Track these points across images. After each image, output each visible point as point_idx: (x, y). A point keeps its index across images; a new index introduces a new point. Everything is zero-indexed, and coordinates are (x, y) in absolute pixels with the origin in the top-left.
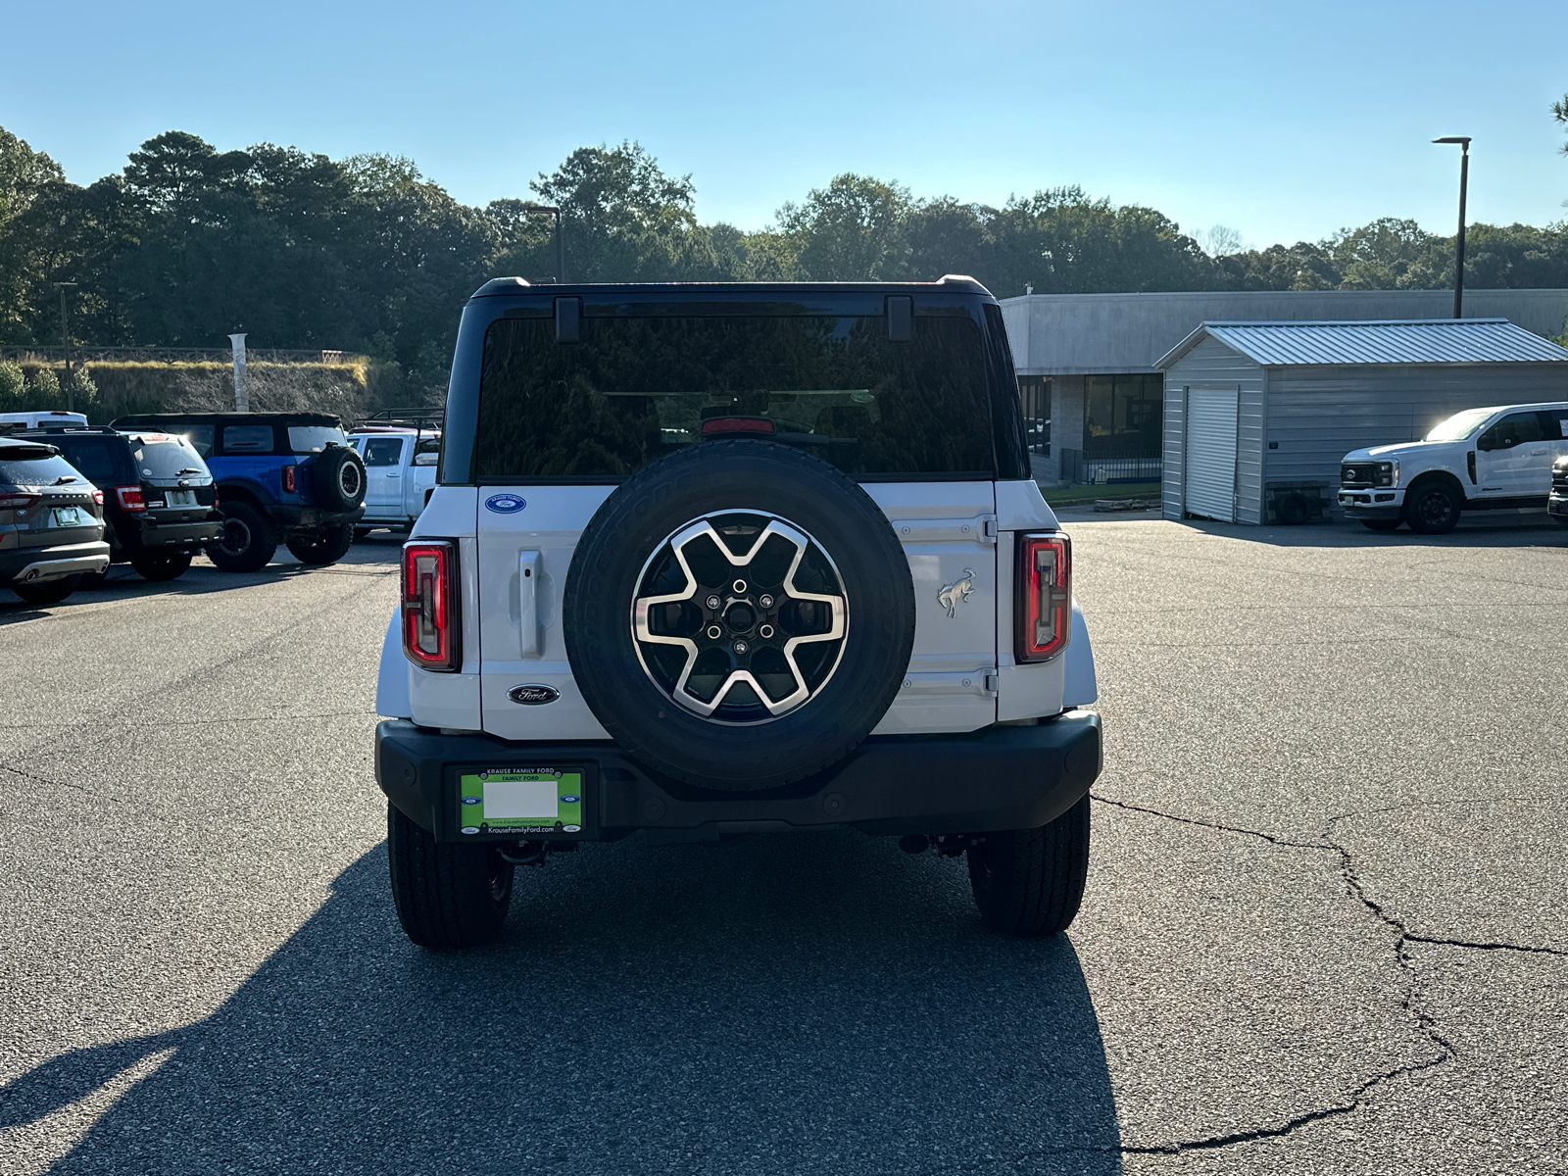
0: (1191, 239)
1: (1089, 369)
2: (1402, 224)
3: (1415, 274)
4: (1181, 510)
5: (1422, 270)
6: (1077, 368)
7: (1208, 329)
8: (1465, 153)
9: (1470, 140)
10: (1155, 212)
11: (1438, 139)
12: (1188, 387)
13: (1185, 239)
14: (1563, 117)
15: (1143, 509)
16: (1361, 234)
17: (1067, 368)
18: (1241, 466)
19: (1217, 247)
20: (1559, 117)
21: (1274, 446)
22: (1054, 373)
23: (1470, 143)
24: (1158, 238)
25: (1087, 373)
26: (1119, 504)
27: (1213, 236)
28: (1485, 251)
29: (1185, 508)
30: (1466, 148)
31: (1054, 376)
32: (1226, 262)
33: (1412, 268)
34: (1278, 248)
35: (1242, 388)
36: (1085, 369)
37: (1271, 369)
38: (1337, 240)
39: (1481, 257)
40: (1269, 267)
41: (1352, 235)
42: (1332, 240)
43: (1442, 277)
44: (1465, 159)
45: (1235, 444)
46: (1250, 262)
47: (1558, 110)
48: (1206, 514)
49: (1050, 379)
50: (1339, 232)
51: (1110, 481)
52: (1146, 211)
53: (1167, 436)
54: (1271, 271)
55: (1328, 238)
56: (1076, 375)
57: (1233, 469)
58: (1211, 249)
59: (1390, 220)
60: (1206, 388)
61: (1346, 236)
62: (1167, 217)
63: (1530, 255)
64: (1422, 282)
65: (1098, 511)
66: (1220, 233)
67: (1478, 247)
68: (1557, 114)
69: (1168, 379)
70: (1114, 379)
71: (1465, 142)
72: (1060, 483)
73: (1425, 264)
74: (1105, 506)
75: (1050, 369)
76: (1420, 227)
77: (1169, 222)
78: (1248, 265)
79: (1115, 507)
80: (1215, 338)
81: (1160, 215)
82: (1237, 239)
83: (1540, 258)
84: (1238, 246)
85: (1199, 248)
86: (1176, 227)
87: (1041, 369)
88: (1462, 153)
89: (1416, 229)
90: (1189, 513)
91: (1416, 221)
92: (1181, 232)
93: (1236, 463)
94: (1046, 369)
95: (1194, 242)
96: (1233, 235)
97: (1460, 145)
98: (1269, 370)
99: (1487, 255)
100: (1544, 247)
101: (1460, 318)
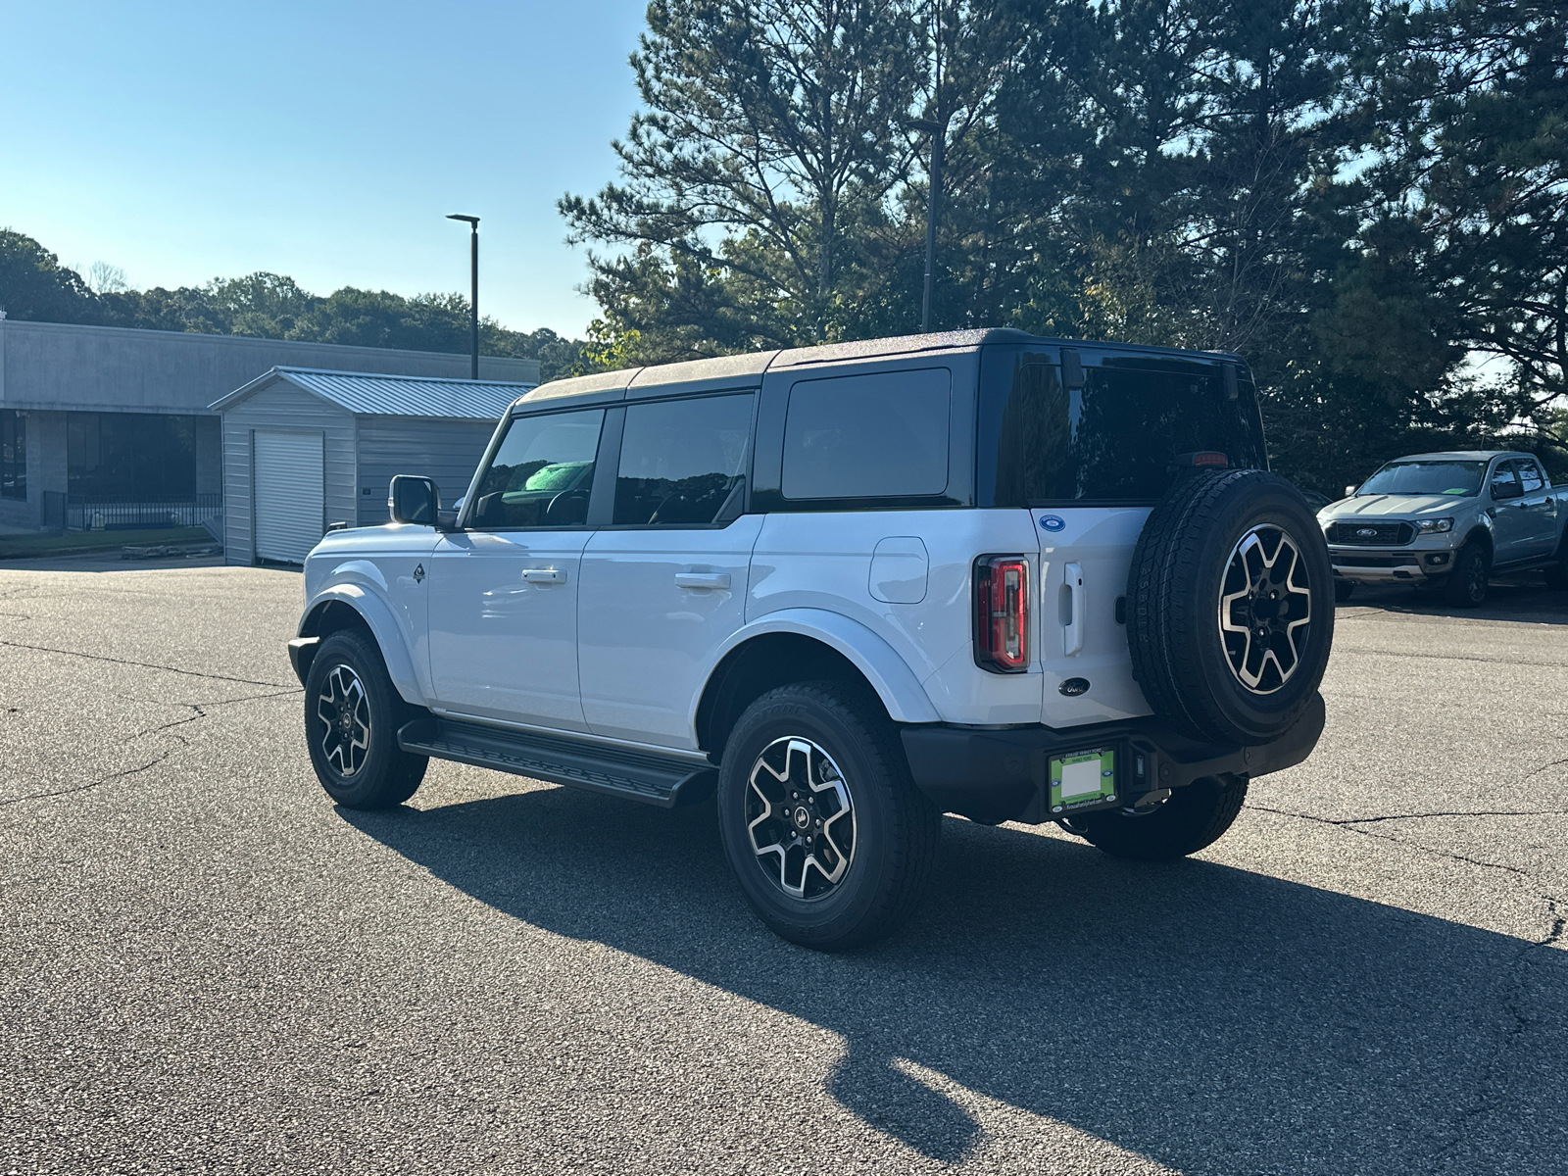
0: (74, 273)
1: (77, 405)
2: (279, 279)
3: (302, 330)
4: (251, 555)
5: (308, 327)
6: (62, 404)
7: (284, 375)
8: (474, 231)
9: (479, 219)
10: (29, 240)
11: (453, 214)
12: (254, 431)
13: (66, 271)
14: (565, 212)
15: (182, 555)
16: (236, 285)
17: (52, 403)
18: (328, 511)
19: (101, 283)
20: (562, 212)
21: (366, 492)
22: (36, 407)
23: (479, 222)
24: (37, 268)
25: (74, 409)
26: (151, 551)
27: (95, 271)
28: (366, 314)
29: (256, 553)
30: (475, 226)
31: (29, 411)
32: (111, 299)
33: (299, 324)
34: (160, 291)
35: (326, 434)
36: (72, 405)
37: (362, 419)
38: (212, 289)
39: (363, 320)
40: (159, 311)
41: (226, 285)
42: (208, 289)
43: (327, 334)
44: (475, 237)
45: (322, 490)
46: (138, 303)
47: (561, 206)
48: (286, 559)
49: (25, 414)
50: (213, 282)
51: (108, 527)
52: (22, 238)
53: (227, 479)
54: (162, 314)
55: (203, 286)
56: (61, 411)
57: (322, 514)
58: (95, 284)
59: (267, 275)
60: (282, 433)
61: (220, 285)
62: (43, 246)
63: (406, 322)
64: (308, 336)
65: (127, 559)
66: (104, 270)
67: (358, 310)
68: (559, 209)
69: (226, 421)
70: (102, 416)
71: (474, 221)
72: (43, 529)
73: (310, 321)
74: (136, 553)
75: (31, 403)
76: (297, 284)
77: (47, 251)
78: (137, 304)
79: (150, 554)
80: (291, 383)
81: (37, 244)
82: (121, 277)
83: (415, 326)
84: (123, 285)
85: (83, 283)
86: (55, 258)
87: (21, 402)
88: (472, 231)
89: (293, 286)
90: (261, 559)
91: (293, 279)
92: (61, 263)
93: (324, 508)
94: (26, 403)
95: (77, 277)
96: (116, 273)
97: (470, 223)
98: (360, 419)
99: (368, 319)
100: (417, 316)
101: (477, 379)
